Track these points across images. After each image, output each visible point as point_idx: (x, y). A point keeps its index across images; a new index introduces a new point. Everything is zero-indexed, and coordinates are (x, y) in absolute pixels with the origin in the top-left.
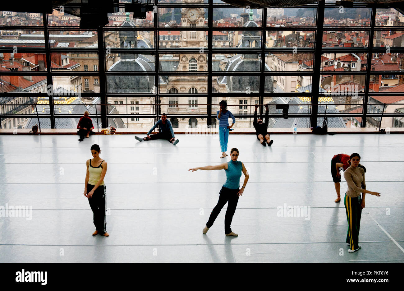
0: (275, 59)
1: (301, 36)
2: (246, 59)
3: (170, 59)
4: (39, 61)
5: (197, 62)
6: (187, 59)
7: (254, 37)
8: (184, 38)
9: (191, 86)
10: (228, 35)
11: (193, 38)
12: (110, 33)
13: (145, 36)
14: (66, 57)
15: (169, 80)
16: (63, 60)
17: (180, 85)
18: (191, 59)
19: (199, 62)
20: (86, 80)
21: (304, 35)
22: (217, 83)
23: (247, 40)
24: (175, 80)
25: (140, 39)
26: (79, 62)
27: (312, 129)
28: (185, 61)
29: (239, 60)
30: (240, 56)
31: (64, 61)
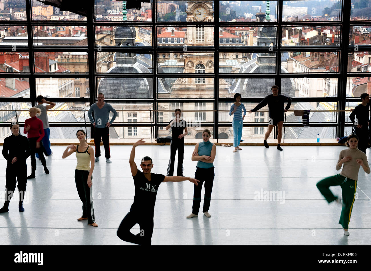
0: (297, 64)
1: (328, 38)
2: (262, 64)
3: (174, 64)
4: (24, 67)
5: (204, 68)
6: (194, 65)
7: (271, 39)
8: (190, 41)
9: (199, 95)
10: (241, 38)
11: (200, 41)
12: (105, 35)
13: (145, 39)
14: (55, 62)
15: (172, 89)
16: (51, 66)
17: (186, 94)
18: (198, 65)
19: (208, 68)
20: (76, 89)
21: (332, 37)
22: (229, 92)
23: (264, 42)
24: (179, 89)
25: (139, 42)
26: (69, 68)
27: (338, 140)
28: (191, 67)
29: (254, 65)
30: (255, 61)
31: (53, 67)
